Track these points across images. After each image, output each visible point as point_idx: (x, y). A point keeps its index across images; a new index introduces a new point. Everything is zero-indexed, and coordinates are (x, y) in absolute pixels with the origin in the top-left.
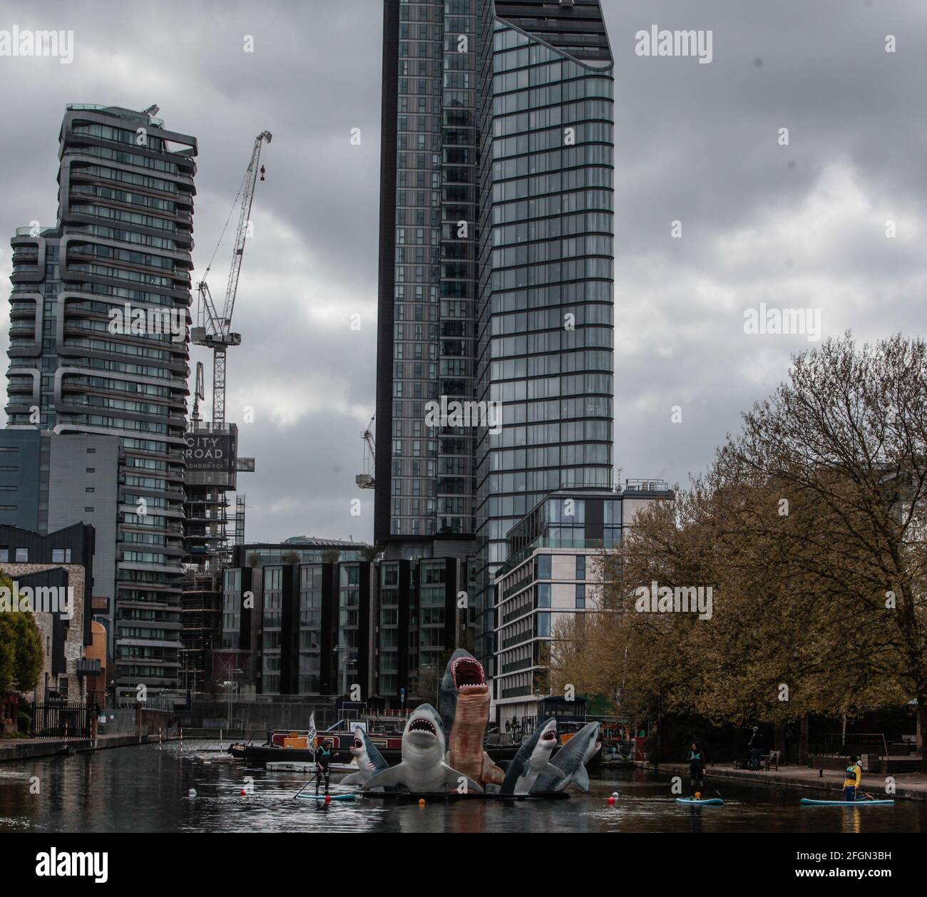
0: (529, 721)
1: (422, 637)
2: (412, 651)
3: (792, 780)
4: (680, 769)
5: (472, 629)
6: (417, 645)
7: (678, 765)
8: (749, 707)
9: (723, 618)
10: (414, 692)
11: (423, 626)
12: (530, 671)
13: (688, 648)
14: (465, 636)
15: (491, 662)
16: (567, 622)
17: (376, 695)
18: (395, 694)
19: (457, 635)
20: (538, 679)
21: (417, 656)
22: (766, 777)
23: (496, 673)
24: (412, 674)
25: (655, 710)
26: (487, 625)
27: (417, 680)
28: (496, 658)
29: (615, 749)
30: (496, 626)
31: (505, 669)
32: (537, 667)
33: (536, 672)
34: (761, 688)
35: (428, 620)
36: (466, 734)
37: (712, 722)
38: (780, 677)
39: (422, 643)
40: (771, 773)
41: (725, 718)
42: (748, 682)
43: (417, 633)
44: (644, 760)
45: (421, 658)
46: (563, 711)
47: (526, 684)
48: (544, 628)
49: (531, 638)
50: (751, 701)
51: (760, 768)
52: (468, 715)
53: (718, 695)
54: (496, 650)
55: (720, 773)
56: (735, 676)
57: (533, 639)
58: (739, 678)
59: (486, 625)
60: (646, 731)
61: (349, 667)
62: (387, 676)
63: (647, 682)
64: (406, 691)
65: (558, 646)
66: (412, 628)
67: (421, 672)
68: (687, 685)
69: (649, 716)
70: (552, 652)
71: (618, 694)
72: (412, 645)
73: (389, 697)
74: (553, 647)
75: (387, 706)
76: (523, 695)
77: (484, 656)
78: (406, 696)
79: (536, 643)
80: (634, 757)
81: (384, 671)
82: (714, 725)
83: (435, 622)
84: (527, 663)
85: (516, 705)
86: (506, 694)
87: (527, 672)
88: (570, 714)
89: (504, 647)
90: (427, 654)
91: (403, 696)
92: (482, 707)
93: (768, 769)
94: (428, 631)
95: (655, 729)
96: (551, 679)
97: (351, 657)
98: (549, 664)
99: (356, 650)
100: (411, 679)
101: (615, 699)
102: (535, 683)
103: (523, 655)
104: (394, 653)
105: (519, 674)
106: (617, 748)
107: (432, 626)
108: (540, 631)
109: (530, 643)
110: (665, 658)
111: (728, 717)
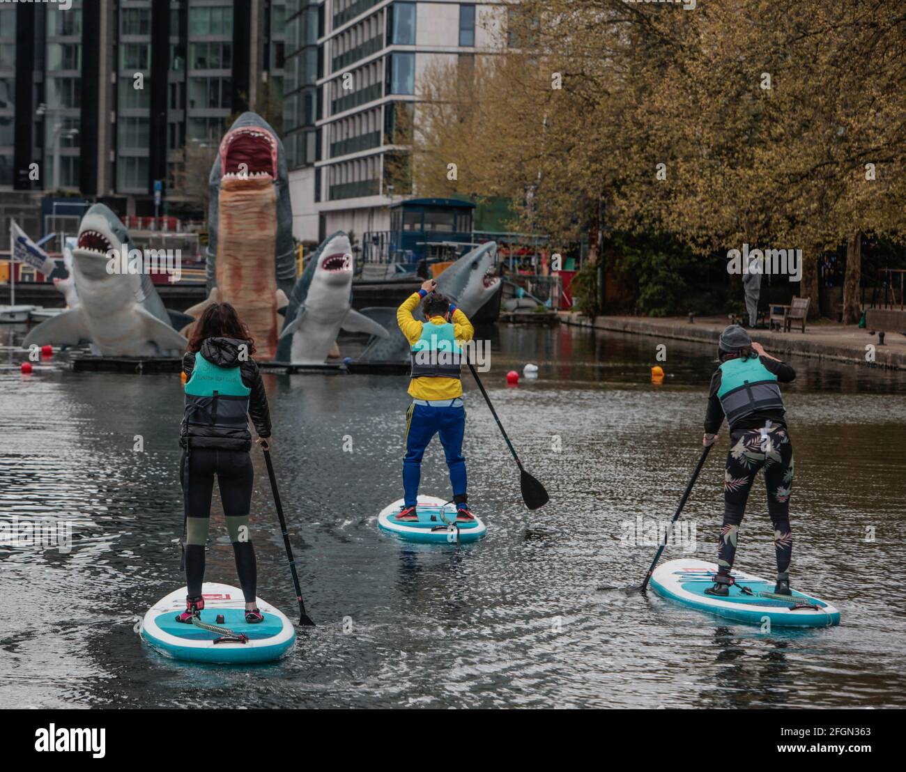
0: (376, 240)
1: (193, 92)
2: (174, 116)
3: (831, 350)
4: (633, 326)
5: (279, 80)
6: (183, 106)
7: (631, 320)
8: (756, 222)
9: (716, 66)
10: (177, 188)
11: (194, 73)
12: (378, 155)
13: (652, 118)
14: (267, 93)
15: (312, 137)
16: (443, 70)
17: (111, 193)
18: (145, 190)
19: (253, 91)
20: (392, 168)
21: (183, 125)
22: (785, 342)
23: (318, 158)
24: (174, 156)
25: (593, 224)
26: (305, 73)
27: (182, 167)
28: (319, 131)
29: (522, 291)
30: (320, 75)
31: (335, 149)
32: (390, 147)
33: (389, 156)
34: (780, 189)
35: (201, 62)
36: (236, 258)
37: (693, 246)
38: (813, 170)
39: (193, 102)
40: (794, 336)
41: (715, 241)
42: (757, 178)
43: (184, 85)
44: (573, 310)
45: (191, 128)
46: (433, 224)
47: (370, 177)
48: (403, 80)
49: (380, 96)
50: (761, 211)
51: (775, 326)
52: (236, 227)
53: (703, 200)
54: (319, 117)
55: (704, 334)
56: (732, 166)
57: (384, 99)
58: (741, 172)
59: (303, 73)
60: (578, 261)
61: (66, 142)
62: (131, 160)
63: (578, 176)
64: (164, 185)
65: (427, 111)
66: (174, 77)
67: (190, 152)
68: (650, 183)
69: (583, 235)
70: (417, 121)
71: (530, 195)
72: (173, 106)
73: (134, 196)
74: (418, 113)
75: (131, 210)
76: (365, 195)
77: (299, 127)
78: (163, 194)
79: (390, 107)
80: (556, 304)
81: (126, 151)
82: (696, 251)
83: (214, 67)
84: (373, 139)
85: (353, 212)
86: (335, 193)
87: (372, 157)
88: (446, 228)
89: (334, 112)
90: (201, 121)
91: (158, 194)
92: (260, 212)
93: (788, 328)
94: (202, 81)
95: (592, 257)
96: (414, 168)
97: (68, 123)
98: (412, 142)
99: (76, 113)
100: (172, 164)
101: (525, 204)
102: (387, 174)
103: (366, 128)
104: (142, 120)
105: (358, 159)
106: (525, 288)
107: (209, 73)
108: (396, 85)
109: (379, 107)
110: (612, 136)
111: (720, 237)
